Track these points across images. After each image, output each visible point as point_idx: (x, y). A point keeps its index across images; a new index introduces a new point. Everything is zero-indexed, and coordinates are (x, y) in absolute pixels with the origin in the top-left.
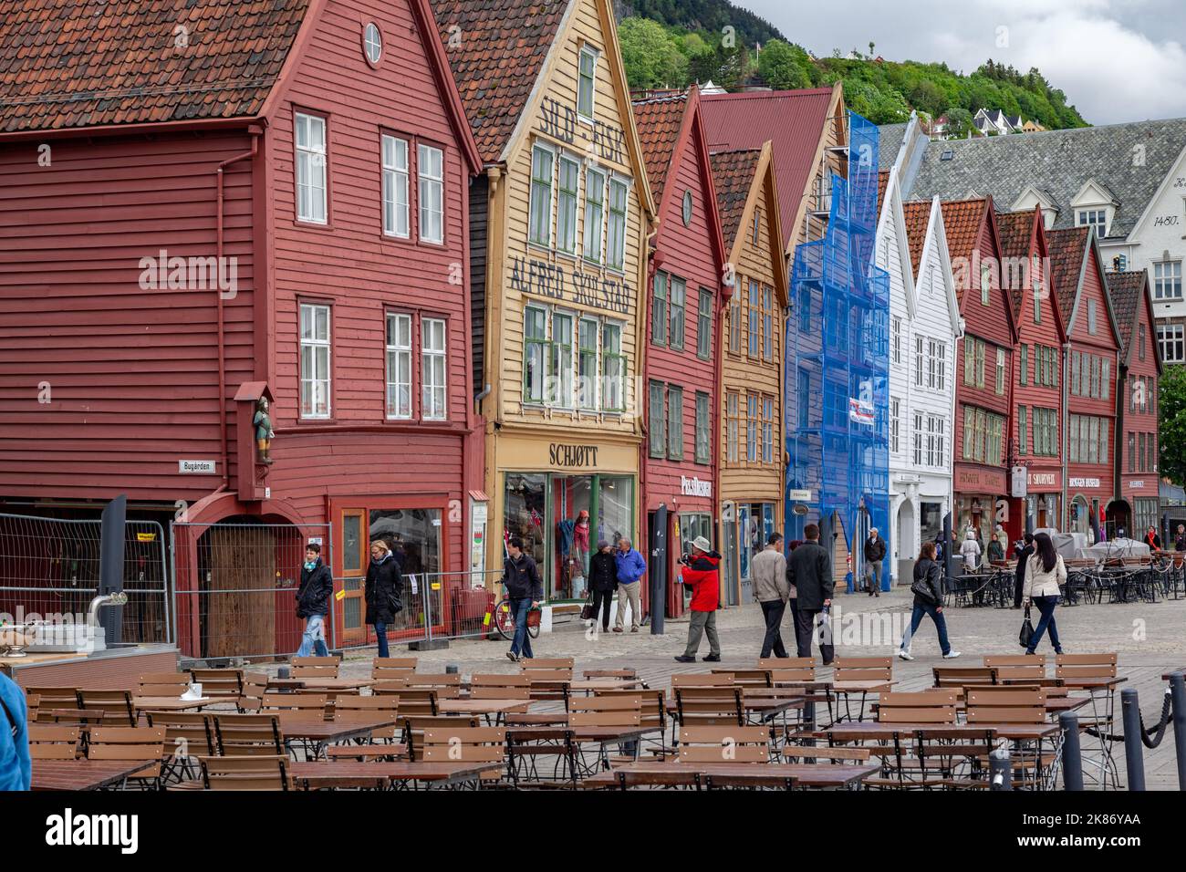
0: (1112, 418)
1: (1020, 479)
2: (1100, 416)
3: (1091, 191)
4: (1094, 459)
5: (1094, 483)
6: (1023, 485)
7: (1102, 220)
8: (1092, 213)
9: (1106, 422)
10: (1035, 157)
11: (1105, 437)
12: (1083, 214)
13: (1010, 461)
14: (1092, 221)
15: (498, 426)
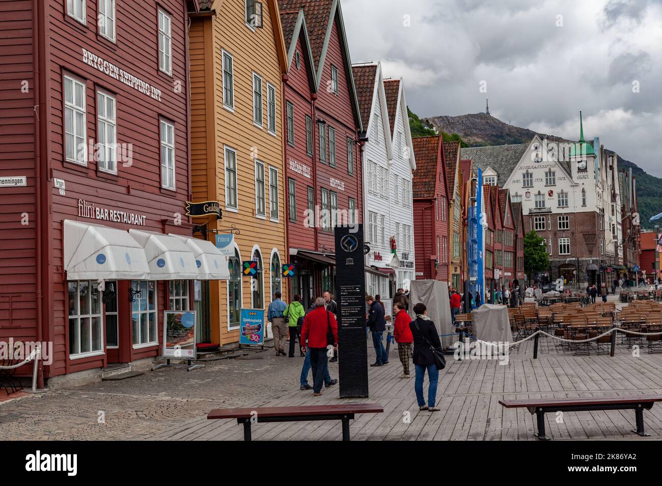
0: (513, 252)
1: (497, 273)
2: (511, 252)
3: (489, 170)
4: (510, 266)
5: (509, 274)
6: (498, 275)
7: (493, 181)
8: (490, 178)
9: (512, 253)
10: (466, 157)
11: (512, 258)
12: (486, 178)
13: (493, 268)
14: (490, 181)
15: (452, 263)
